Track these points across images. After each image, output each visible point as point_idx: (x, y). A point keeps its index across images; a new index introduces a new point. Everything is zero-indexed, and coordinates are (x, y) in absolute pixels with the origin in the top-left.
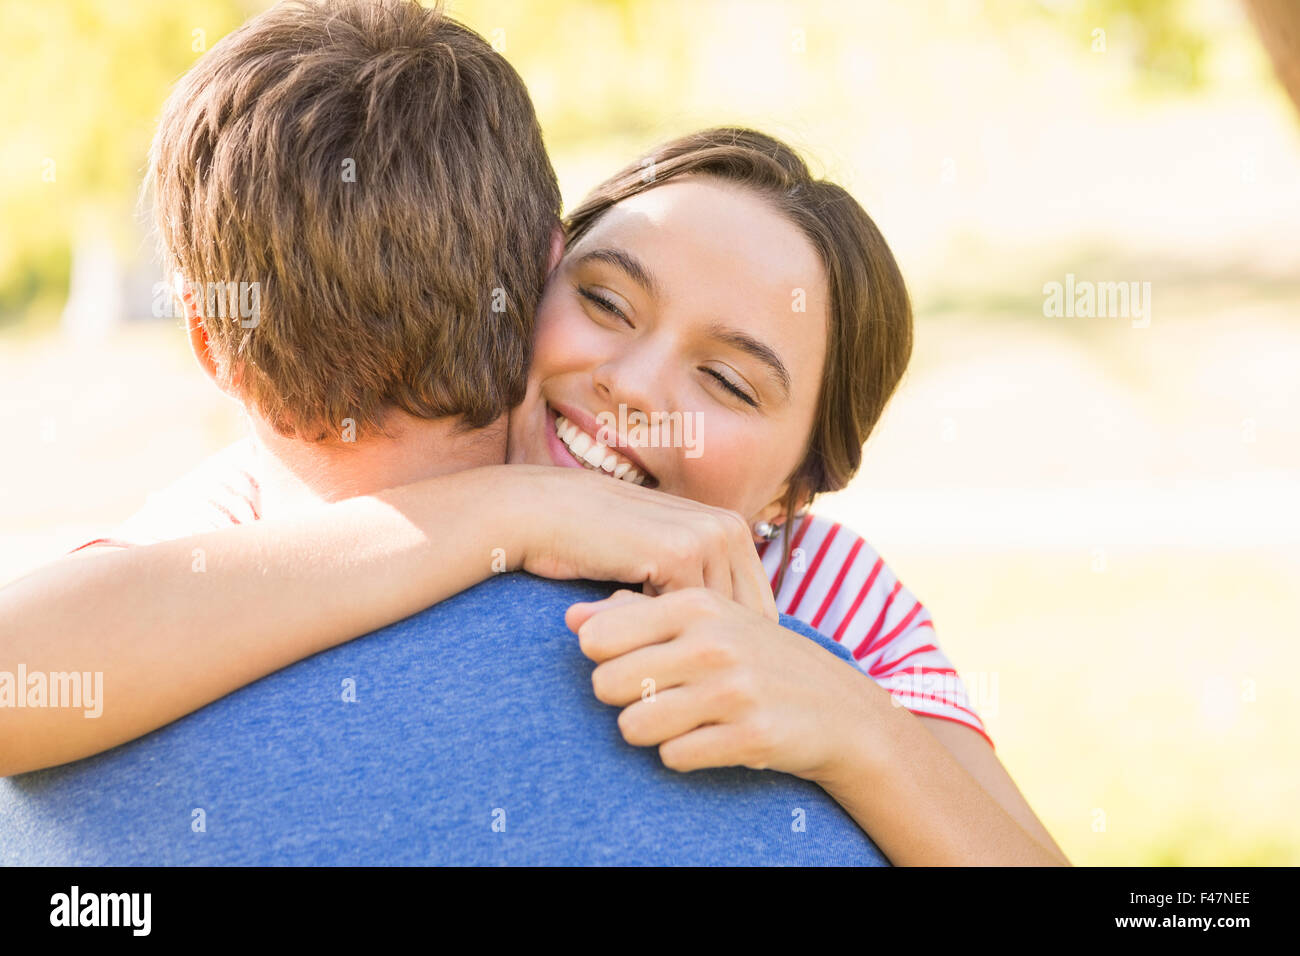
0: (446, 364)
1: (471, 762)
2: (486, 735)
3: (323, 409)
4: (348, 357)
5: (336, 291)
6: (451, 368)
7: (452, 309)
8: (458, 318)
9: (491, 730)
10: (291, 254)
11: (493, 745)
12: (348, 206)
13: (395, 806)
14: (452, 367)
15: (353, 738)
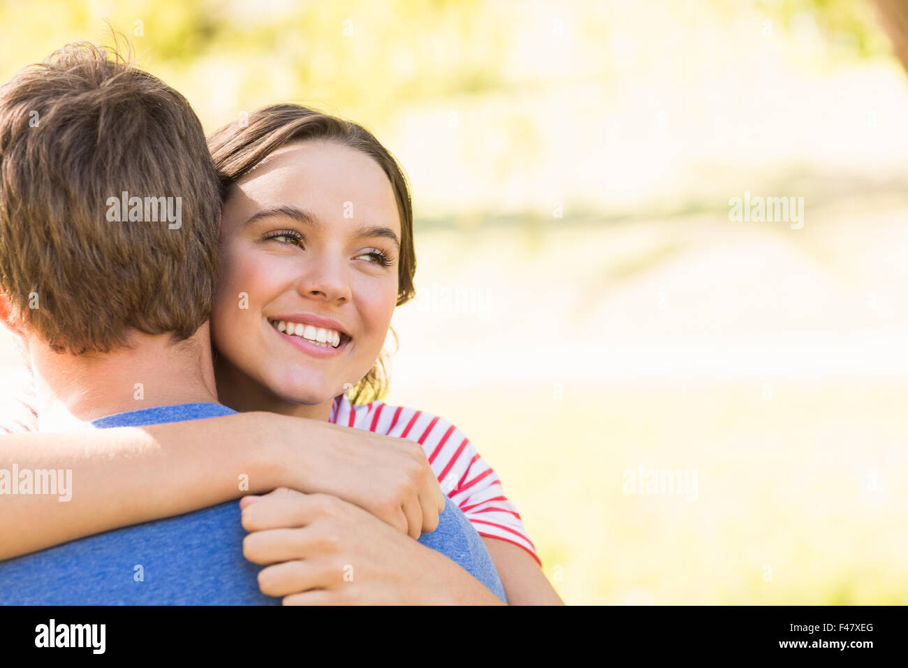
0: (167, 296)
1: (174, 564)
2: (186, 547)
3: (87, 332)
4: (104, 295)
5: (95, 252)
6: (170, 299)
7: (170, 258)
8: (173, 264)
9: (188, 543)
10: (63, 230)
11: (189, 553)
12: (99, 195)
13: (125, 596)
14: (172, 298)
15: (98, 552)
